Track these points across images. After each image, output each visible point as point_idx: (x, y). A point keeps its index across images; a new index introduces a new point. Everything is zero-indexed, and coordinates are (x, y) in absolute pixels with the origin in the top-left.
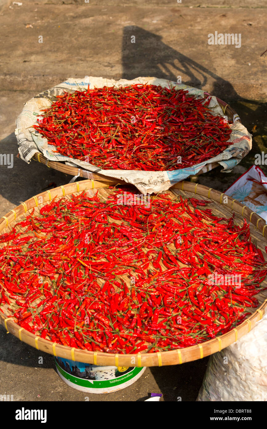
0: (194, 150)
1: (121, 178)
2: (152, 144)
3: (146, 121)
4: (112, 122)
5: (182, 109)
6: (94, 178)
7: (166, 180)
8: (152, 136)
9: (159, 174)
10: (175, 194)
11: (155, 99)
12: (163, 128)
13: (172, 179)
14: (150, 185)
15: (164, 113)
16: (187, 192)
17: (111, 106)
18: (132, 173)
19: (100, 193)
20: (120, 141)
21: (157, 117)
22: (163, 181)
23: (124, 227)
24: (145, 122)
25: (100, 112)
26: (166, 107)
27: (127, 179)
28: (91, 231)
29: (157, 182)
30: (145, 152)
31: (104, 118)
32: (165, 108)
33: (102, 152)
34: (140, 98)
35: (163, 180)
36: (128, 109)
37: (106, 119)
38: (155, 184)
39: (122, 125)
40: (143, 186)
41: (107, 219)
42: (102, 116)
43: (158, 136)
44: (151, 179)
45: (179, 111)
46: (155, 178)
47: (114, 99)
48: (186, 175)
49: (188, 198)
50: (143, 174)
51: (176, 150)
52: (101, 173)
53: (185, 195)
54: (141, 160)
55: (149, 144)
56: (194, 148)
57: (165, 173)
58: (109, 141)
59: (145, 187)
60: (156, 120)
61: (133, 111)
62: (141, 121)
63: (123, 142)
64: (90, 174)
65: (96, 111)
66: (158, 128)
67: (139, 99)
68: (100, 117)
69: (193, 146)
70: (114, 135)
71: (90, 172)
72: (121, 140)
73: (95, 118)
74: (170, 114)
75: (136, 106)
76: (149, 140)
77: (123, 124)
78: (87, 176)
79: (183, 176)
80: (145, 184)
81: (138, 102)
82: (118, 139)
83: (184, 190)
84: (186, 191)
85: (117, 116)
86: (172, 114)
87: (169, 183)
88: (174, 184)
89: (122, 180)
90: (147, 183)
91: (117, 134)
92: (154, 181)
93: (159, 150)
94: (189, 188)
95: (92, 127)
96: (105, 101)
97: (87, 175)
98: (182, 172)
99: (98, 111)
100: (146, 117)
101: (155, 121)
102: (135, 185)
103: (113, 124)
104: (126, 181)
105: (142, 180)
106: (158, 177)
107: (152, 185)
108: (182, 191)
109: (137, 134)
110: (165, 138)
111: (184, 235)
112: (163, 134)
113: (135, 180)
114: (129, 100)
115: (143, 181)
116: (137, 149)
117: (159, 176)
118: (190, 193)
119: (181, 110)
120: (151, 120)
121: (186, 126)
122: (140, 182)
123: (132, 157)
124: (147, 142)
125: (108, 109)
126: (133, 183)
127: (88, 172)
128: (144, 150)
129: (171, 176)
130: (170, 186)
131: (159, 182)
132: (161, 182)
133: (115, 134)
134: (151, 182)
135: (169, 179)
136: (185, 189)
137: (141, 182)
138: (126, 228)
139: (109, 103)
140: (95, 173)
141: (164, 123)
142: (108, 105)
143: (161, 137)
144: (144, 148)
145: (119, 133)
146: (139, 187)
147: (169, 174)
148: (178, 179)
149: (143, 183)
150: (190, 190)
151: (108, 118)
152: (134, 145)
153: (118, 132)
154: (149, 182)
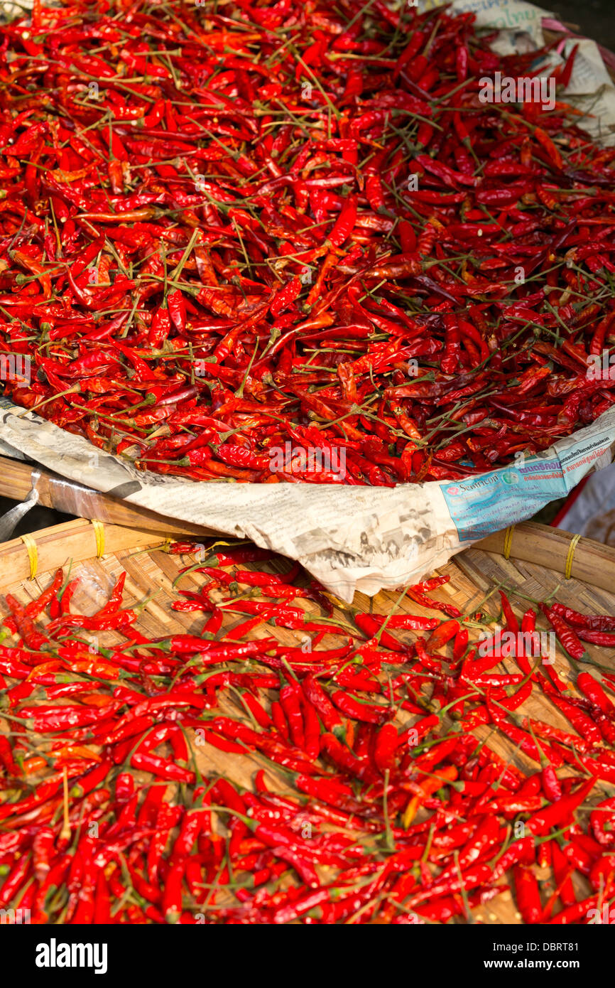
0: (542, 349)
1: (237, 528)
2: (354, 321)
3: (311, 189)
4: (160, 199)
5: (464, 117)
6: (105, 515)
7: (440, 531)
8: (350, 276)
9: (406, 504)
10: (474, 575)
11: (338, 62)
12: (389, 226)
13: (465, 525)
14: (368, 557)
15: (388, 141)
16: (530, 567)
17: (144, 103)
18: (283, 504)
19: (135, 582)
20: (204, 299)
21: (357, 168)
22: (425, 537)
23: (274, 808)
24: (304, 192)
25: (100, 138)
26: (394, 112)
27: (263, 535)
28: (122, 842)
29: (399, 540)
30: (321, 358)
31: (120, 169)
32: (391, 119)
33: (133, 367)
34: (272, 61)
35: (426, 531)
36: (224, 121)
37: (127, 174)
38: (393, 548)
39: (207, 212)
40: (336, 564)
41: (186, 758)
42: (114, 161)
43: (376, 274)
44: (371, 530)
45: (452, 127)
46: (390, 524)
47: (156, 63)
48: (531, 502)
49: (539, 605)
50: (336, 506)
51: (463, 347)
52: (142, 503)
53: (520, 579)
54: (312, 414)
55: (339, 321)
56: (543, 336)
57: (433, 491)
58: (153, 299)
59: (346, 570)
60: (356, 181)
61: (245, 131)
62: (291, 189)
63: (219, 307)
64: (88, 499)
65: (80, 133)
66: (366, 223)
67: (268, 64)
68: (105, 168)
69: (537, 331)
70: (176, 273)
71: (87, 491)
72: (209, 296)
73: (81, 174)
74: (411, 146)
75: (257, 103)
76: (339, 297)
77: (210, 207)
78: (75, 507)
79: (516, 508)
80: (347, 556)
81: (264, 81)
82: (196, 293)
83: (512, 559)
84: (521, 564)
85: (179, 162)
86: (420, 146)
87: (454, 539)
88: (473, 542)
89: (240, 535)
90: (355, 547)
91: (190, 264)
92: (386, 535)
93: (388, 354)
94: (537, 550)
95: (72, 226)
96: (114, 72)
97: (72, 502)
98: (512, 490)
99: (88, 135)
100: (310, 166)
101: (349, 184)
102: (303, 562)
103: (163, 206)
104: (261, 543)
105: (336, 538)
106: (402, 519)
107: (379, 555)
108: (502, 562)
109: (280, 265)
110: (407, 281)
111: (554, 840)
112: (396, 265)
113: (300, 541)
114: (224, 70)
115: (338, 542)
116: (288, 343)
117: (405, 512)
118: (543, 571)
119: (460, 126)
120: (334, 182)
121: (489, 207)
122: (325, 546)
123: (269, 386)
124: (330, 310)
125: (134, 123)
126: (291, 551)
127: (76, 487)
128: (317, 351)
129: (459, 507)
130: (455, 552)
131: (407, 538)
132: (418, 540)
133: (182, 264)
134: (372, 542)
135: (452, 526)
136: (519, 552)
137: (330, 550)
138: (281, 809)
139: (136, 86)
140: (114, 497)
141: (391, 197)
142: (132, 97)
143: (390, 280)
144: (317, 338)
145: (199, 261)
146: (320, 569)
147: (453, 500)
148: (492, 523)
149: (338, 553)
150: (544, 559)
151: (141, 171)
152: (271, 320)
153: (193, 254)
154: (364, 541)
